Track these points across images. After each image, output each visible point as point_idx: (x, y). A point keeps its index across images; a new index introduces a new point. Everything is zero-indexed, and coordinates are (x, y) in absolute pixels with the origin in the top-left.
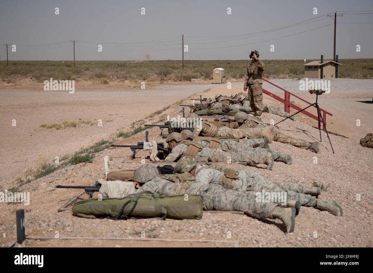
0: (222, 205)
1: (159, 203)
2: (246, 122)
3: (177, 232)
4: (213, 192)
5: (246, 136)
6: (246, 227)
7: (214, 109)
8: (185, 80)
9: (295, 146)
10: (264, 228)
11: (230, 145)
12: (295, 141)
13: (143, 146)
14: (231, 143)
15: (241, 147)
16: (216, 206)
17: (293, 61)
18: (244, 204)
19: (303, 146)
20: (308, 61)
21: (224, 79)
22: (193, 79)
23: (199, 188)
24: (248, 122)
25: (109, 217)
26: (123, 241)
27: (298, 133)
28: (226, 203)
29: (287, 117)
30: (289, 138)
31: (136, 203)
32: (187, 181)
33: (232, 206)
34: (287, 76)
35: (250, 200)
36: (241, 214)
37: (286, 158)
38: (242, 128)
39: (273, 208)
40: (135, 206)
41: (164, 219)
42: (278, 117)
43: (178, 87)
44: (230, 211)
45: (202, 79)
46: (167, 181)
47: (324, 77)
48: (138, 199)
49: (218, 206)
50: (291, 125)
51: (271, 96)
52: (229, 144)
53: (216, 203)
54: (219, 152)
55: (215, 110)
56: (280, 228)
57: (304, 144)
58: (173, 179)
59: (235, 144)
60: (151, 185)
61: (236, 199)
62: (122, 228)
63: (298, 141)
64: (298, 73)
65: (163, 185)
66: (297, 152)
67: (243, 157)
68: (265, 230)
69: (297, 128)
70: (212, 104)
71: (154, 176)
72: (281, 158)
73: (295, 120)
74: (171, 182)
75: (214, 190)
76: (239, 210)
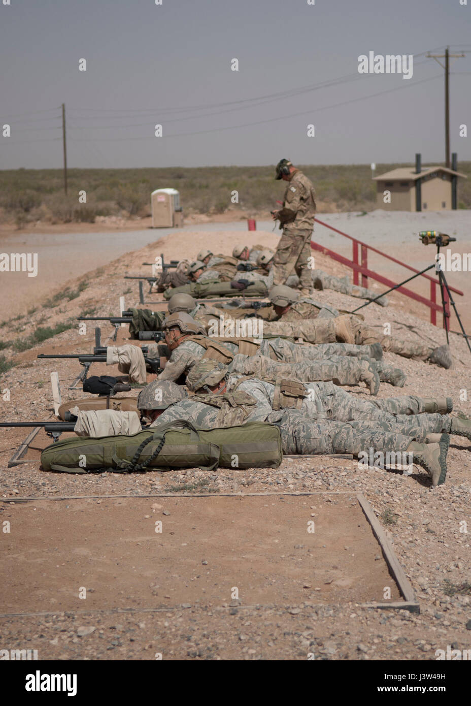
0: (313, 444)
1: (206, 441)
2: (295, 307)
3: (247, 486)
4: (291, 421)
5: (300, 336)
6: (362, 477)
7: (208, 283)
8: (80, 221)
9: (402, 355)
10: (392, 480)
11: (279, 350)
12: (399, 345)
13: (106, 356)
14: (280, 345)
15: (303, 353)
16: (302, 446)
17: (341, 169)
18: (352, 440)
19: (418, 356)
20: (382, 169)
21: (179, 216)
22: (99, 219)
23: (266, 417)
24: (300, 305)
25: (111, 469)
26: (161, 498)
27: (398, 331)
28: (321, 439)
29: (367, 299)
30: (386, 339)
31: (163, 440)
32: (243, 406)
33: (330, 445)
34: (333, 206)
35: (363, 432)
36: (348, 458)
37: (394, 375)
38: (287, 319)
39: (407, 443)
40: (161, 445)
41: (214, 469)
42: (349, 298)
43: (67, 237)
44: (328, 454)
45: (123, 216)
46: (206, 406)
47: (425, 206)
48: (164, 435)
49: (307, 447)
50: (382, 315)
51: (323, 253)
52: (277, 347)
53: (302, 441)
54: (266, 362)
55: (211, 285)
56: (418, 481)
57: (420, 351)
58: (217, 402)
59: (290, 348)
60: (177, 413)
61: (337, 432)
62: (145, 484)
63: (406, 343)
64: (359, 198)
65: (200, 413)
66: (410, 366)
67: (314, 372)
68: (395, 482)
69: (395, 322)
70: (197, 273)
71: (179, 398)
72: (384, 373)
73: (385, 304)
74: (213, 408)
75: (294, 420)
76: (344, 450)
